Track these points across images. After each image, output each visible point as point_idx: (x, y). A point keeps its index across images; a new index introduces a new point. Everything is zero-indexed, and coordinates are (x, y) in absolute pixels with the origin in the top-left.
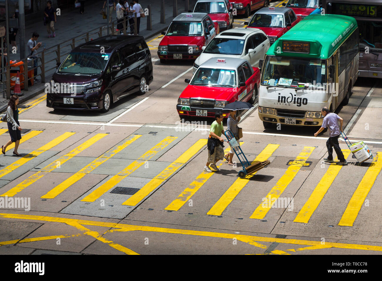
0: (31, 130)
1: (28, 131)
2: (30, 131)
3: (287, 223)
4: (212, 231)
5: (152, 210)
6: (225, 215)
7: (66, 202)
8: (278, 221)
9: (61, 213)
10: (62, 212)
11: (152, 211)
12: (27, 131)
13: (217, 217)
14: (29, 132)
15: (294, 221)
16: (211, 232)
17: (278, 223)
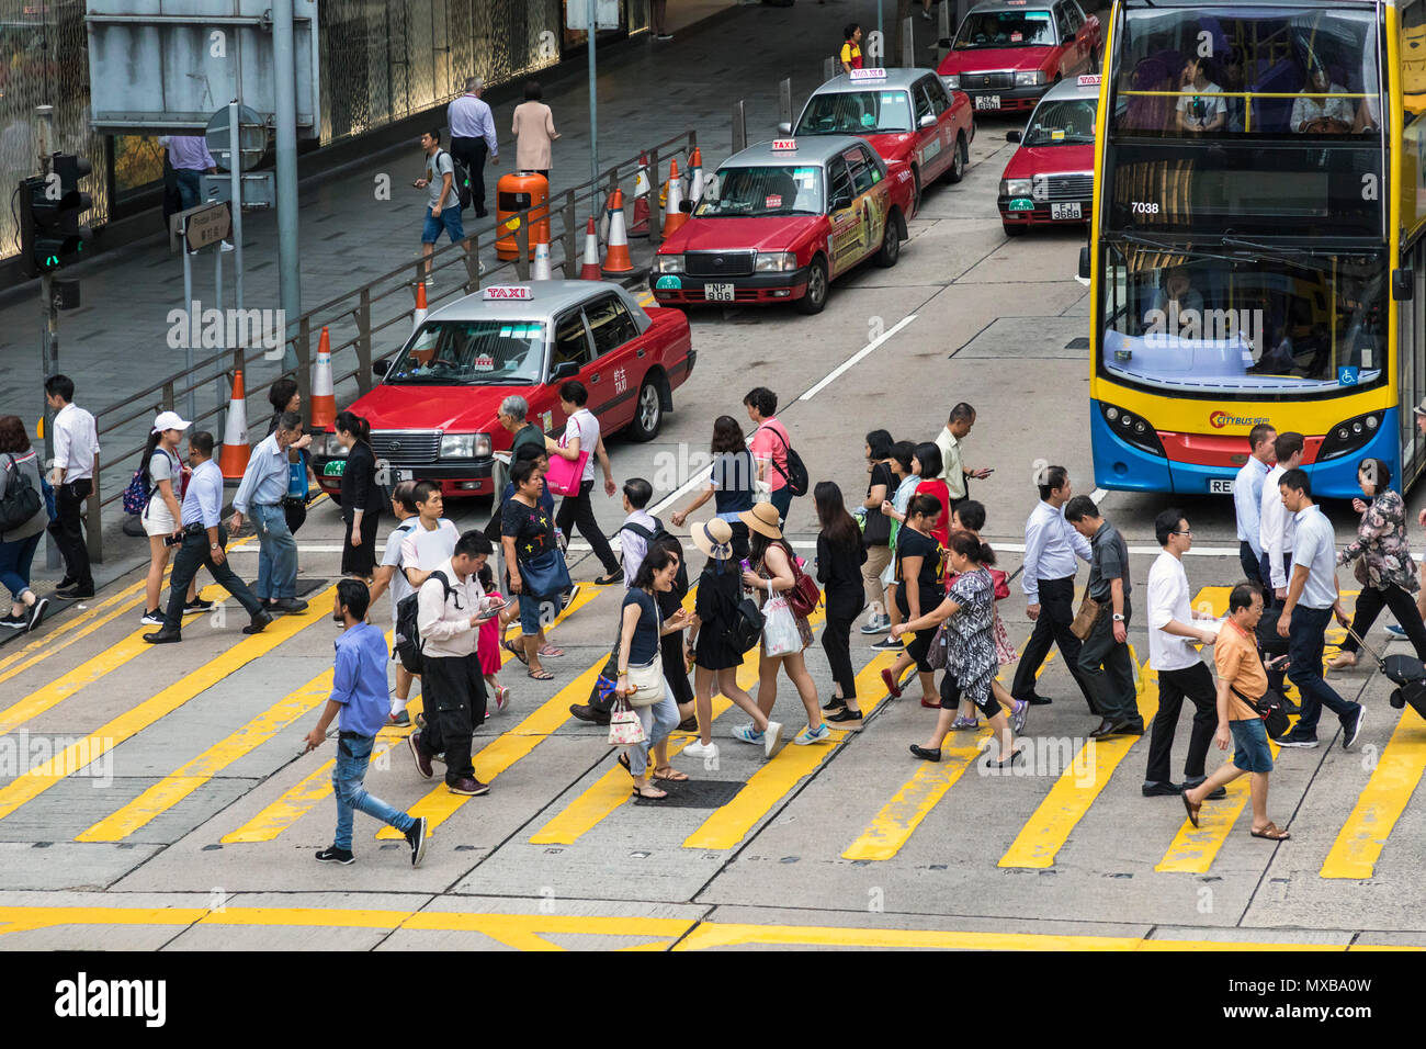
0: (327, 581)
1: (317, 587)
2: (323, 587)
3: (1298, 883)
4: (1023, 929)
5: (795, 860)
6: (1065, 865)
7: (472, 848)
8: (1262, 878)
9: (456, 894)
10: (457, 889)
11: (797, 864)
12: (311, 586)
13: (1036, 873)
14: (320, 590)
15: (1321, 874)
16: (1020, 933)
17: (1264, 882)
